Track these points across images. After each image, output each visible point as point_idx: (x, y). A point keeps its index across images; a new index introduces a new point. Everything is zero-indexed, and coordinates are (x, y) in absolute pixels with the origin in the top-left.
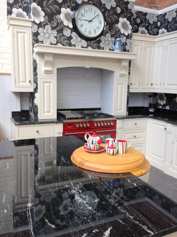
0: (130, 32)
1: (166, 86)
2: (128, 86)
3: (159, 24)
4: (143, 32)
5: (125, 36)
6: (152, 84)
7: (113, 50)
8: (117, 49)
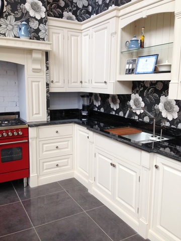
0: (43, 15)
1: (94, 84)
2: (47, 85)
3: (90, 8)
4: (69, 18)
5: (37, 20)
6: (81, 82)
7: (19, 37)
8: (23, 35)
